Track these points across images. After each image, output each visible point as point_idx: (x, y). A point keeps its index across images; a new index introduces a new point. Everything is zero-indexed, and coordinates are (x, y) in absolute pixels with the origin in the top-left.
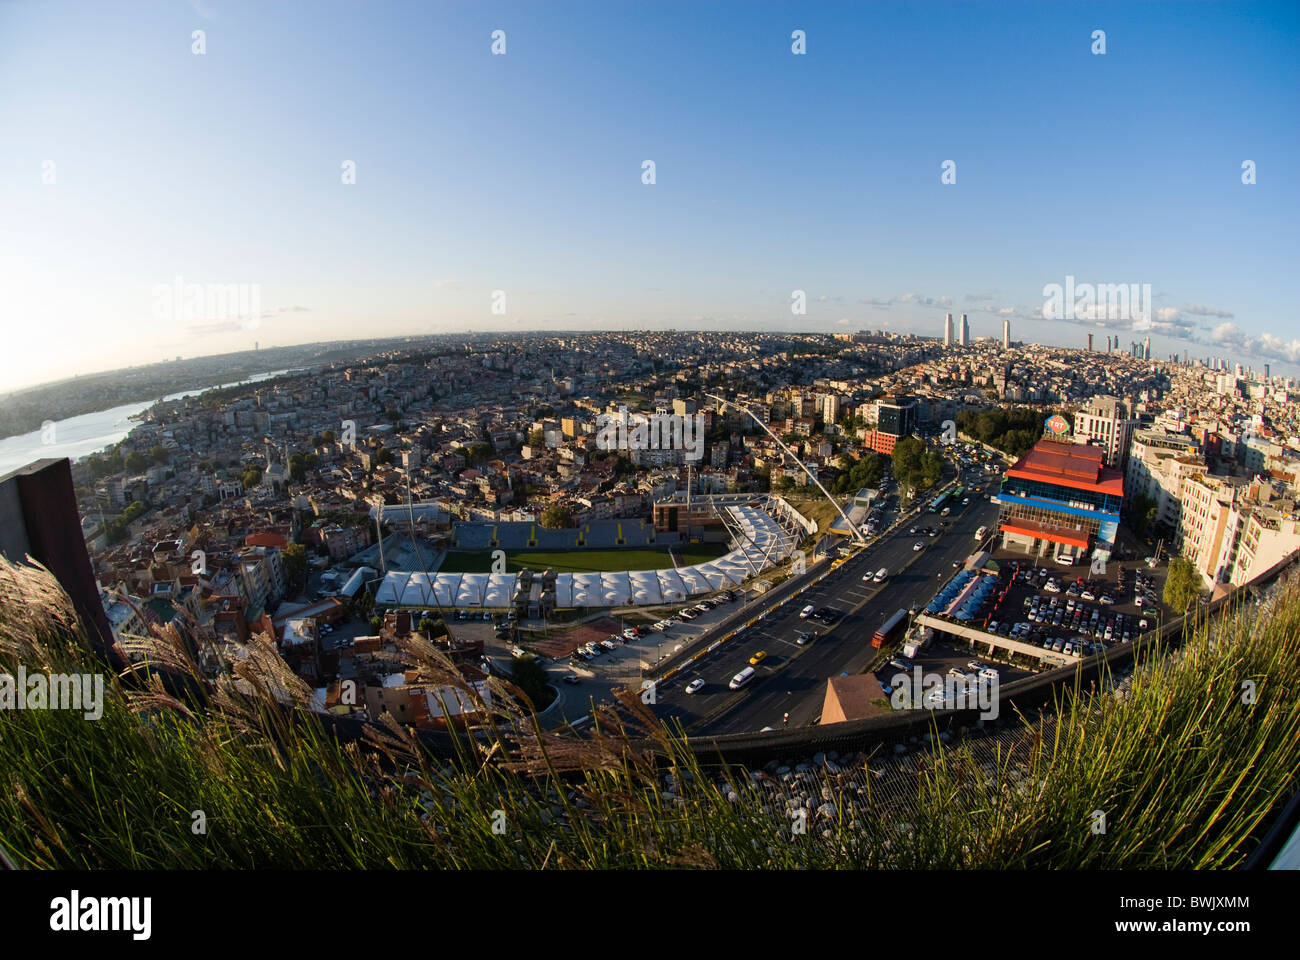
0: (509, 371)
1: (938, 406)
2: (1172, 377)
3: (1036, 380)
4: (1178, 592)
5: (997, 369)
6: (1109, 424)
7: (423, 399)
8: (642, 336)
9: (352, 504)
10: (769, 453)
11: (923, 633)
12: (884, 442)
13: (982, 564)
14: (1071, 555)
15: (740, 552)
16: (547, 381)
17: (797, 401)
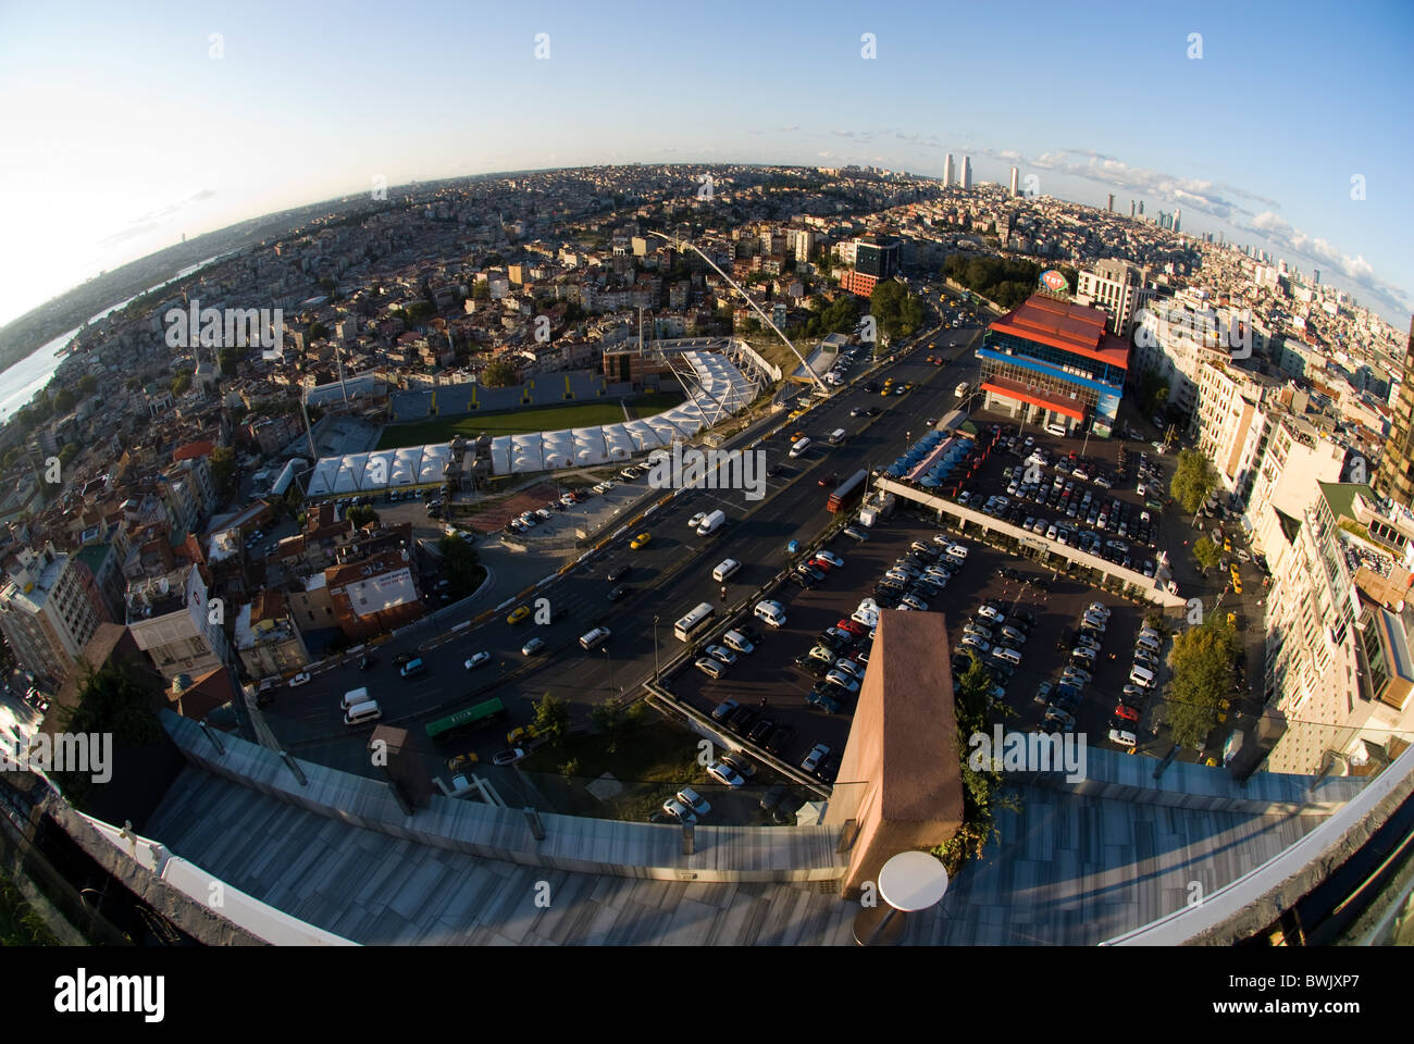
0: (454, 220)
1: (926, 248)
2: (1203, 255)
3: (1044, 232)
4: (1187, 488)
5: (1000, 216)
6: (1118, 288)
7: (360, 263)
8: (602, 172)
9: (285, 390)
10: (733, 293)
11: (882, 499)
12: (863, 284)
13: (957, 425)
14: (1064, 425)
15: (693, 403)
16: (496, 227)
17: (766, 237)
